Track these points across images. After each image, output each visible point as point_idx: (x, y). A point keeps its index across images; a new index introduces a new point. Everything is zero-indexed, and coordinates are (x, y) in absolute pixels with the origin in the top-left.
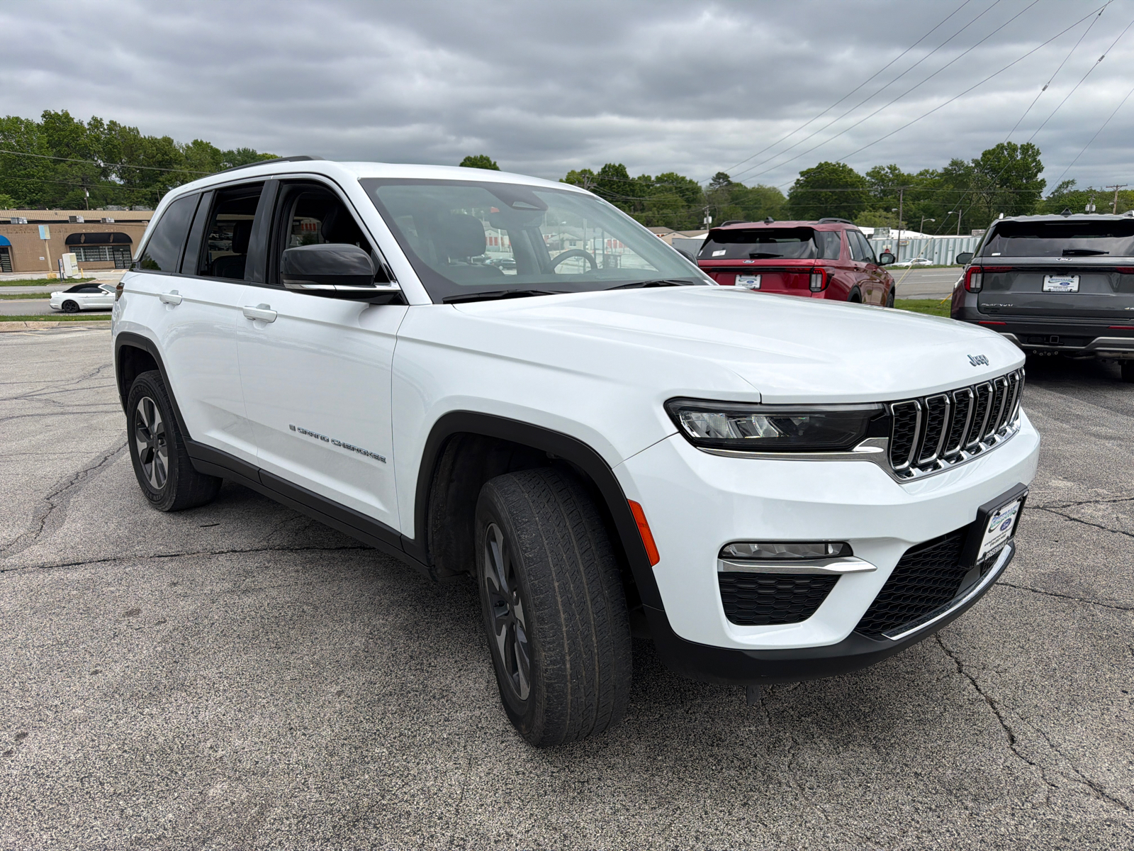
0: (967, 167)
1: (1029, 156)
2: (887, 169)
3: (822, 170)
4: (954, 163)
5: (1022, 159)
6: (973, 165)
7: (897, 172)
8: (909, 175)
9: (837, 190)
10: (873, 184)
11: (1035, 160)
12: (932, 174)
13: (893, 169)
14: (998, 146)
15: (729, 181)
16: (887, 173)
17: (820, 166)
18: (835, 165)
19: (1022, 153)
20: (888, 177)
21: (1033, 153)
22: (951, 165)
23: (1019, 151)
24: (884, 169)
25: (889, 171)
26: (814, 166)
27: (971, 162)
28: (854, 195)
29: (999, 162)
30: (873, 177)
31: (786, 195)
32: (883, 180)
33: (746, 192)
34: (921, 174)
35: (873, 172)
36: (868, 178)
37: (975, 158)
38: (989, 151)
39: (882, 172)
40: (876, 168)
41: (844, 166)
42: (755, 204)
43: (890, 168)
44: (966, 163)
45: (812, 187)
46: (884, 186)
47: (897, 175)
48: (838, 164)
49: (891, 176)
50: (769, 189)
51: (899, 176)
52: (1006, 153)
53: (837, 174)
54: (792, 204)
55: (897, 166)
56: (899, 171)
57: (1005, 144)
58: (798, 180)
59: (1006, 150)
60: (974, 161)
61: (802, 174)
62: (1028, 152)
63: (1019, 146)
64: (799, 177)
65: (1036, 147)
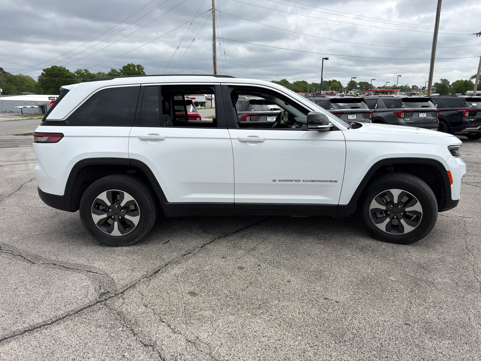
0: (118, 72)
1: (140, 69)
2: (83, 71)
3: (54, 69)
4: (113, 70)
5: (138, 70)
6: (120, 72)
7: (88, 72)
8: (94, 74)
9: (63, 79)
10: (79, 77)
11: (142, 71)
12: (103, 74)
13: (86, 71)
14: (128, 65)
15: (3, 71)
16: (84, 72)
17: (53, 67)
18: (59, 67)
19: (137, 68)
20: (84, 74)
21: (141, 68)
22: (111, 71)
23: (136, 67)
24: (82, 71)
25: (85, 72)
26: (50, 67)
27: (119, 70)
28: (71, 81)
29: (130, 71)
30: (78, 74)
31: (36, 80)
32: (82, 76)
33: (15, 77)
34: (98, 74)
35: (77, 71)
36: (76, 74)
37: (120, 69)
38: (125, 66)
39: (82, 72)
40: (78, 70)
41: (64, 68)
42: (21, 83)
43: (85, 71)
44: (117, 71)
45: (50, 77)
46: (84, 78)
47: (88, 74)
48: (62, 67)
49: (86, 74)
50: (26, 77)
51: (89, 74)
52: (132, 68)
53: (62, 72)
54: (42, 84)
55: (88, 70)
56: (89, 72)
57: (131, 64)
58: (42, 73)
59: (132, 66)
60: (120, 70)
61: (44, 70)
62: (139, 68)
63: (136, 65)
64: (43, 71)
65: (142, 66)
